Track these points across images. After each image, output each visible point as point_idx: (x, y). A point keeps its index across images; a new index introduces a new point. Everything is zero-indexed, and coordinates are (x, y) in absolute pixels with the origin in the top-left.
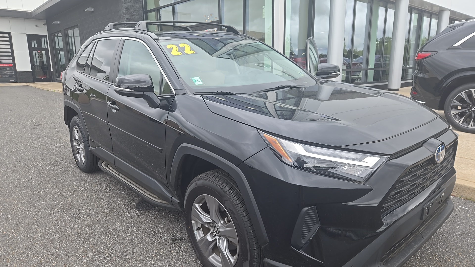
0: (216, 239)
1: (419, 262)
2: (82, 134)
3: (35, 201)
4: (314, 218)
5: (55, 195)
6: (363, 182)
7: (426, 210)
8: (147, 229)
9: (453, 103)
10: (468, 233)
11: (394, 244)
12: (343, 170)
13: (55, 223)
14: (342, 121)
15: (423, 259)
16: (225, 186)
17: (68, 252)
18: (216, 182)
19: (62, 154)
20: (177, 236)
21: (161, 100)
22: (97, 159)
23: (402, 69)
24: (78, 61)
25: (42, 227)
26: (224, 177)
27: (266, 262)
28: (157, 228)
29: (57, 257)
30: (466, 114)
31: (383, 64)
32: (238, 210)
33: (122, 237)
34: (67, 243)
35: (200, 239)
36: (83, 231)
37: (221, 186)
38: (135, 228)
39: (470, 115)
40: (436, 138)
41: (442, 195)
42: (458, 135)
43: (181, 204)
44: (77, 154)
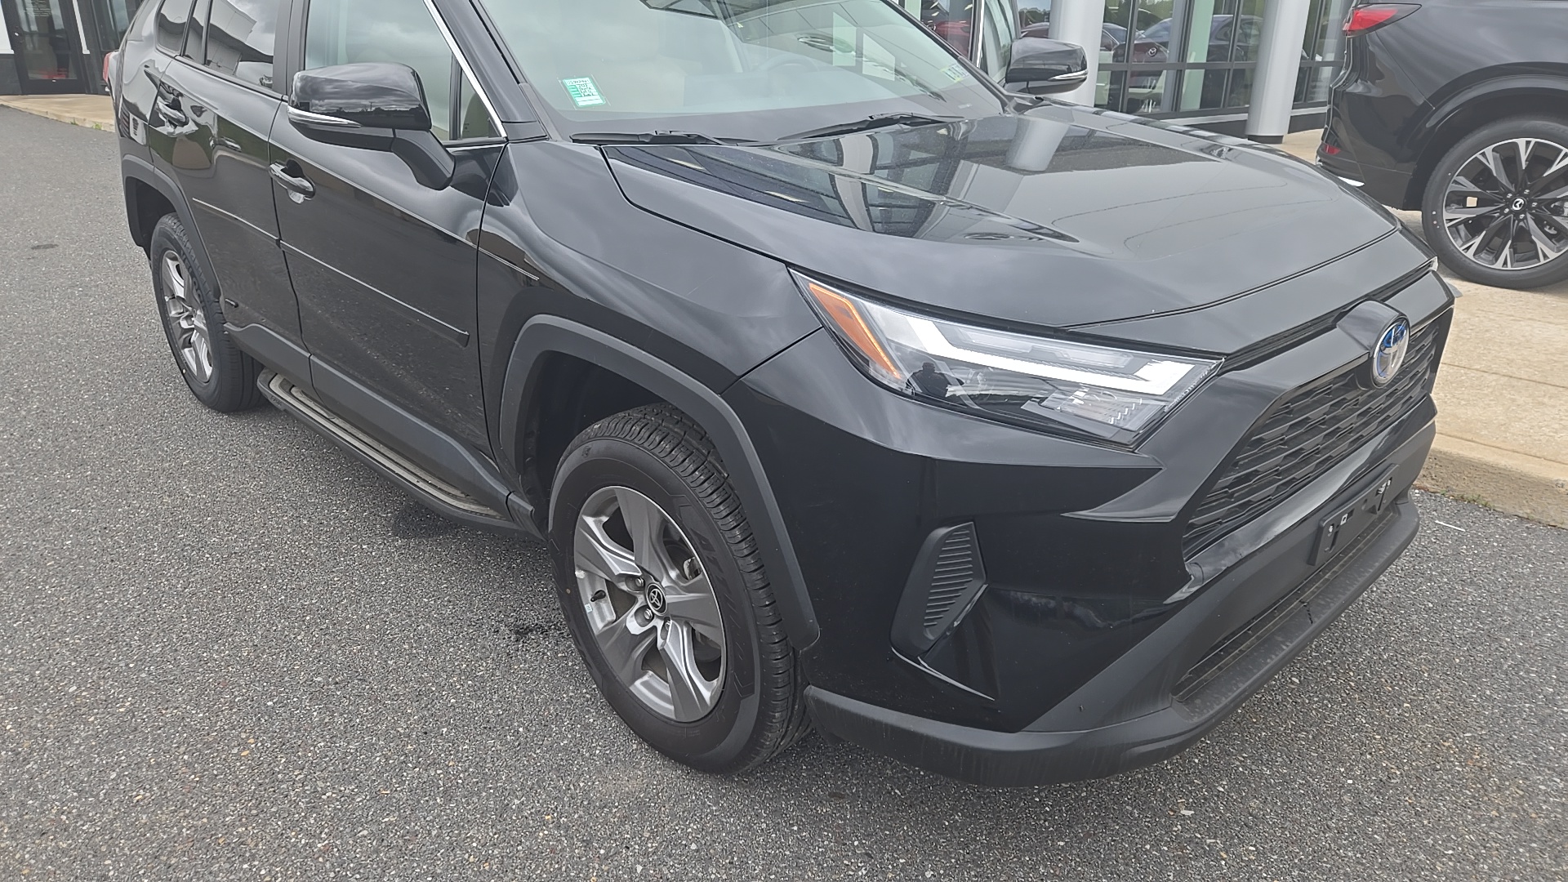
0: (655, 628)
1: (1294, 692)
2: (194, 279)
3: (50, 506)
4: (969, 562)
5: (117, 484)
6: (1132, 444)
7: (1329, 535)
8: (433, 596)
9: (1454, 185)
10: (1458, 605)
11: (1219, 639)
12: (1069, 405)
13: (122, 577)
14: (1078, 241)
15: (1309, 684)
16: (682, 459)
17: (168, 668)
18: (651, 447)
19: (133, 347)
20: (531, 618)
21: (456, 159)
22: (253, 366)
23: (1300, 69)
24: (162, 12)
25: (76, 589)
26: (678, 431)
27: (813, 698)
28: (465, 595)
29: (132, 684)
30: (1490, 223)
31: (1235, 47)
32: (724, 537)
33: (348, 623)
34: (165, 640)
35: (605, 626)
36: (216, 602)
37: (667, 460)
38: (393, 593)
39: (1505, 226)
40: (1383, 301)
41: (1385, 485)
42: (1458, 292)
43: (540, 517)
44: (186, 350)
